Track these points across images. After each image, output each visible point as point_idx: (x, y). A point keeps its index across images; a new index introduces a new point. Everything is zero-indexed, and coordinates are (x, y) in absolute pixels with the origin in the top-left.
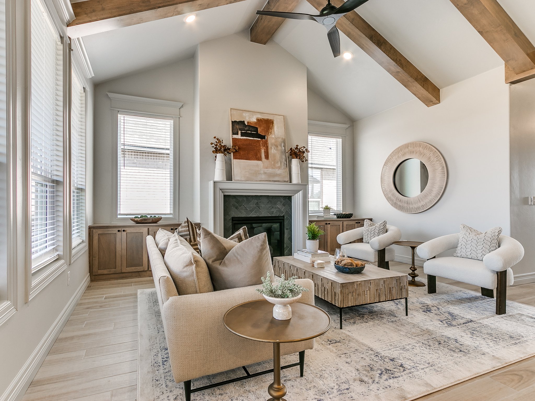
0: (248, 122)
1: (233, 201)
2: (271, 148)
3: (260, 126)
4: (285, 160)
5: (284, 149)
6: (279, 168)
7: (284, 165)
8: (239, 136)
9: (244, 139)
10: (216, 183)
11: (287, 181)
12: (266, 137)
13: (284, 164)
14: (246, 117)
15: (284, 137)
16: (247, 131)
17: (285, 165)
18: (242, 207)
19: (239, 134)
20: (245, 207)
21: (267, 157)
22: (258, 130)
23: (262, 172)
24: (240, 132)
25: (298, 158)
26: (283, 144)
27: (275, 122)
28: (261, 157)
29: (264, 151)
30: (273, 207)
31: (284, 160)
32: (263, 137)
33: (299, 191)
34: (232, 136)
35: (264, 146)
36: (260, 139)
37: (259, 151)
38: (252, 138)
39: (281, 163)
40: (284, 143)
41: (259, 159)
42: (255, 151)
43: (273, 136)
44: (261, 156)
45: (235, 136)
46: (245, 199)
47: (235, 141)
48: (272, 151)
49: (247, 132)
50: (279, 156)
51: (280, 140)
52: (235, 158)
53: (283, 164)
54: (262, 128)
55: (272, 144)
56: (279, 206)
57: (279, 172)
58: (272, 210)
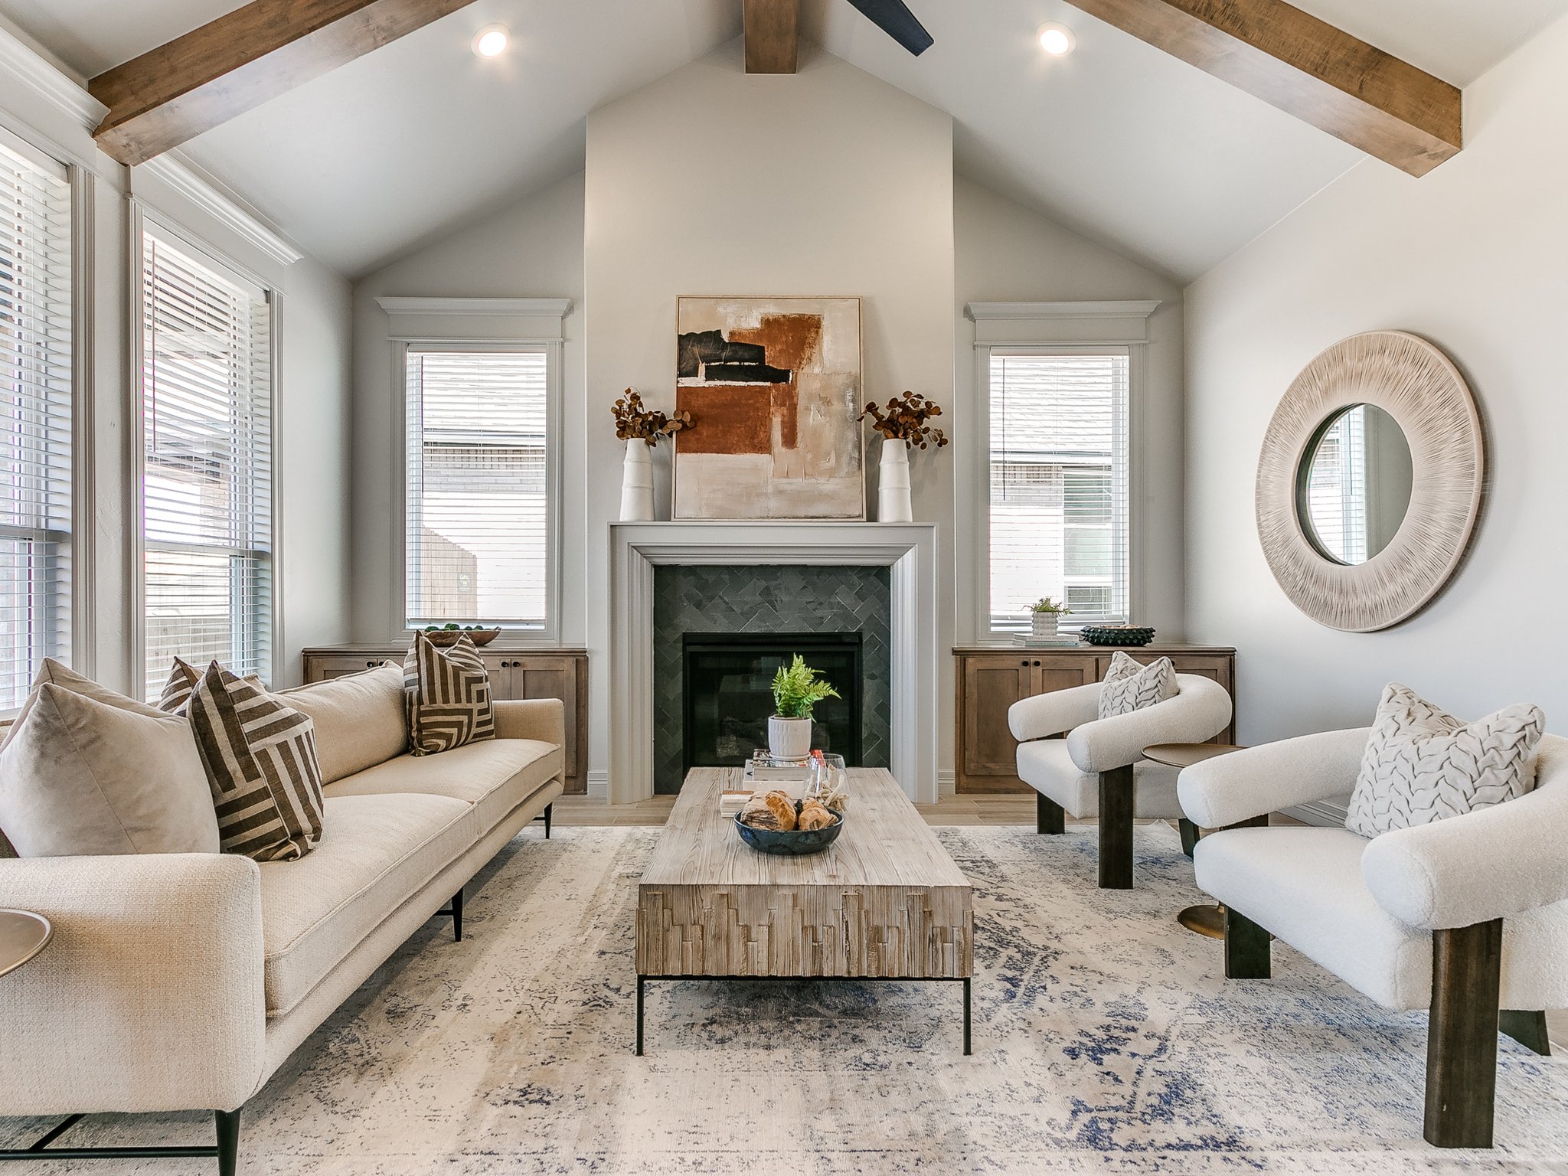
0: (732, 334)
1: (686, 585)
2: (807, 409)
3: (773, 341)
4: (854, 450)
5: (854, 409)
6: (832, 473)
7: (849, 463)
8: (699, 381)
9: (715, 388)
10: (616, 529)
11: (859, 517)
12: (791, 374)
13: (851, 458)
14: (728, 319)
15: (855, 371)
16: (726, 361)
17: (855, 463)
18: (717, 600)
19: (699, 375)
20: (727, 603)
21: (790, 440)
22: (766, 353)
23: (770, 489)
24: (702, 368)
25: (900, 435)
26: (849, 395)
27: (824, 323)
28: (769, 440)
29: (783, 422)
30: (821, 604)
31: (850, 446)
32: (780, 376)
33: (905, 549)
34: (678, 382)
35: (783, 405)
36: (768, 384)
37: (765, 422)
38: (743, 381)
39: (838, 457)
40: (855, 389)
41: (764, 447)
42: (749, 423)
43: (817, 370)
44: (769, 437)
45: (687, 382)
46: (726, 577)
47: (686, 397)
48: (810, 419)
49: (728, 364)
50: (833, 434)
51: (841, 380)
52: (683, 448)
53: (845, 459)
54: (779, 347)
55: (811, 397)
56: (844, 598)
57: (828, 485)
58: (819, 613)
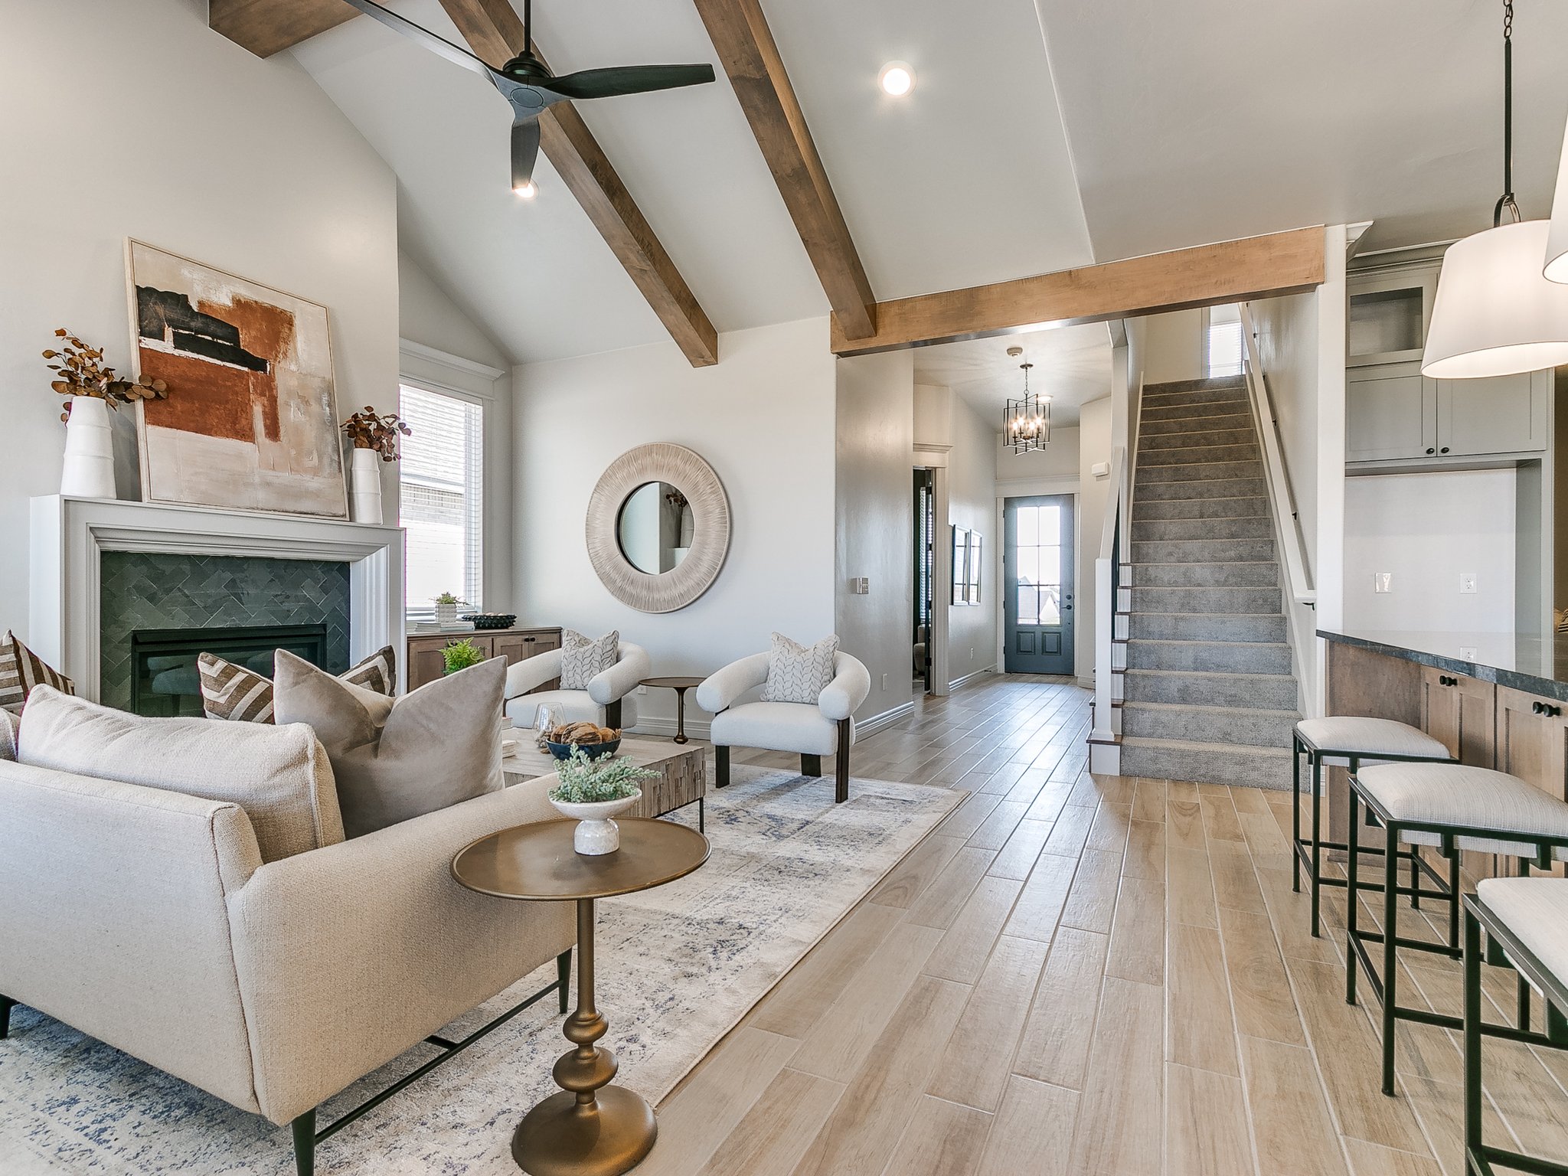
0: (201, 303)
1: (137, 575)
2: (287, 404)
3: (247, 325)
4: (333, 451)
5: (330, 413)
6: (316, 471)
7: (330, 465)
8: (166, 346)
9: (187, 359)
10: (71, 505)
11: (342, 516)
12: (268, 365)
13: (332, 460)
14: (195, 285)
15: (328, 377)
16: (197, 333)
17: (336, 465)
18: (175, 594)
19: (166, 339)
20: (187, 596)
21: (273, 432)
22: (241, 336)
23: (257, 480)
24: (169, 331)
25: (375, 447)
26: (325, 399)
27: (297, 322)
28: (251, 429)
29: (264, 412)
30: (288, 597)
31: (330, 449)
32: (258, 364)
33: (376, 548)
34: (140, 341)
35: (262, 394)
36: (246, 369)
37: (246, 408)
38: (218, 359)
39: (320, 458)
40: (330, 395)
41: (247, 435)
42: (229, 406)
43: (293, 367)
44: (252, 425)
45: (151, 343)
46: (186, 567)
47: (152, 362)
48: (291, 415)
49: (200, 336)
50: (313, 434)
51: (316, 383)
52: (153, 419)
53: (326, 461)
54: (253, 333)
55: (290, 393)
56: (309, 591)
57: (314, 483)
58: (286, 606)
